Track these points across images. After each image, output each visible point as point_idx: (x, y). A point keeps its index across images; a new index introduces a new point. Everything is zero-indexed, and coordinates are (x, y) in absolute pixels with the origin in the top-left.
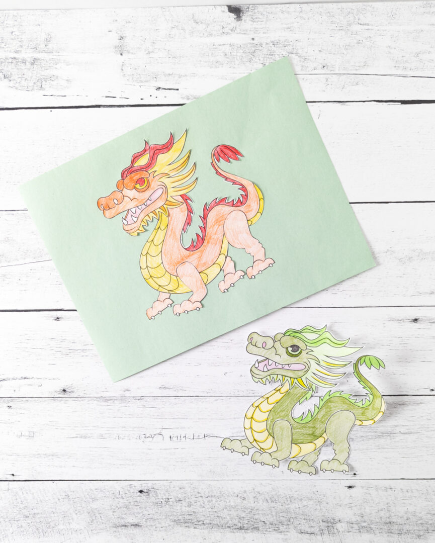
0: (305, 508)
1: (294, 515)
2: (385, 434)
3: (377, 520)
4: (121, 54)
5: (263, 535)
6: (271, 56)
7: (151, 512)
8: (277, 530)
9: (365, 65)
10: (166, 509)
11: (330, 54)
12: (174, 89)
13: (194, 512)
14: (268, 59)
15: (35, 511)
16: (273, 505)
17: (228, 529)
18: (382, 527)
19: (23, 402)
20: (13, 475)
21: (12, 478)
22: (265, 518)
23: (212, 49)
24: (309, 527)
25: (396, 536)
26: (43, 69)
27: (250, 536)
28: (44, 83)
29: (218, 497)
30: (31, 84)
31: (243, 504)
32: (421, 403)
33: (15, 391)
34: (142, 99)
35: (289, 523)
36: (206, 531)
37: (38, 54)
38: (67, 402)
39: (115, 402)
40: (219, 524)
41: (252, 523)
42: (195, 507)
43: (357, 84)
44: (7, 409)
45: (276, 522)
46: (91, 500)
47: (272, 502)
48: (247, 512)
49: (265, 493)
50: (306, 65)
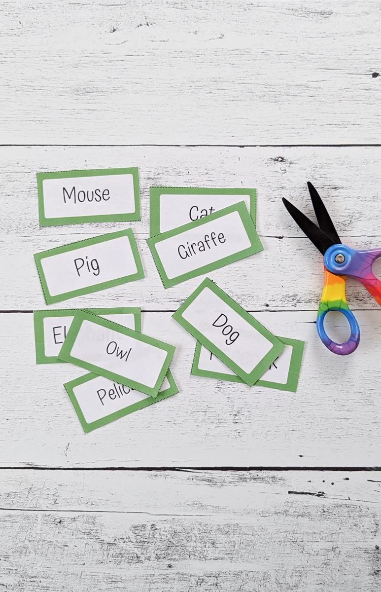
6: (142, 540)
11: (51, 542)
12: (296, 493)
14: (147, 535)
34: (347, 479)
50: (88, 525)
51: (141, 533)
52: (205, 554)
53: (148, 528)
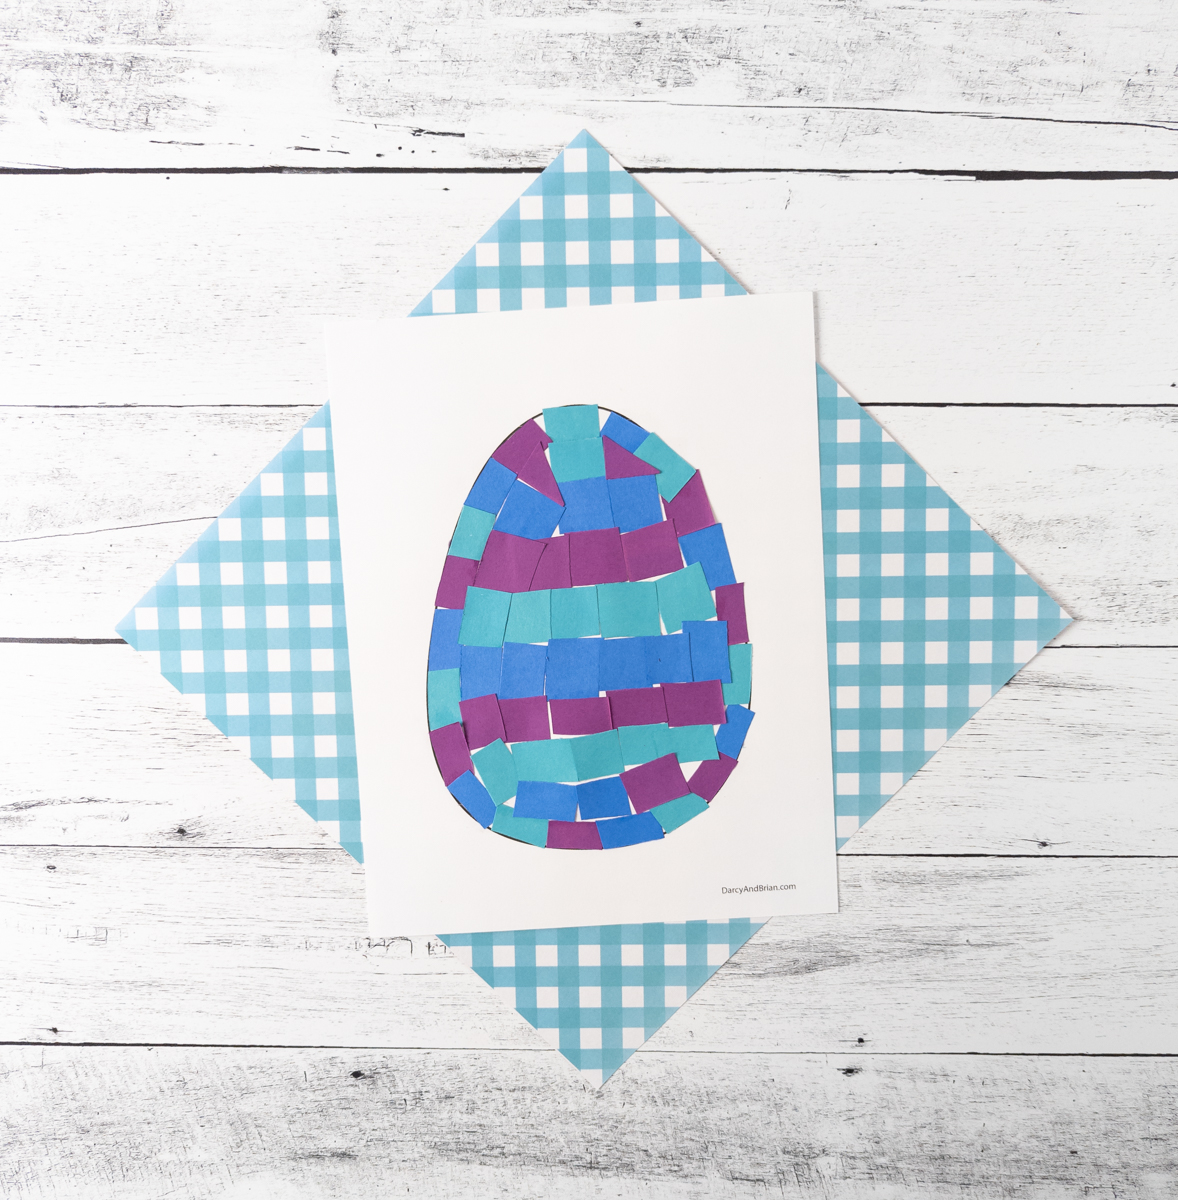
0: (742, 1118)
1: (716, 1136)
2: (932, 947)
3: (913, 1152)
4: (334, 52)
5: (644, 1183)
6: (679, 64)
7: (378, 1124)
8: (677, 1172)
9: (895, 88)
10: (418, 1116)
11: (814, 60)
12: (454, 134)
13: (480, 1125)
14: (672, 71)
15: (106, 1118)
16: (667, 1110)
17: (561, 1168)
18: (924, 1167)
19: (82, 857)
20: (55, 1030)
21: (51, 1037)
22: (649, 1143)
23: (543, 45)
24: (752, 1165)
25: (957, 1189)
26: (152, 81)
27: (613, 1184)
28: (152, 113)
29: (538, 1089)
30: (123, 115)
31: (596, 1109)
32: (1017, 874)
33: (64, 830)
34: (379, 155)
35: (705, 1155)
36: (508, 1172)
37: (142, 46)
38: (187, 858)
39: (301, 859)
40: (539, 1154)
41: (618, 1154)
42: (484, 1114)
43: (876, 131)
44: (47, 874)
45: (673, 1152)
46: (238, 1095)
47: (666, 1103)
48: (605, 1128)
49: (651, 1083)
50: (759, 86)
51: (681, 73)
52: (587, 42)
53: (670, 82)
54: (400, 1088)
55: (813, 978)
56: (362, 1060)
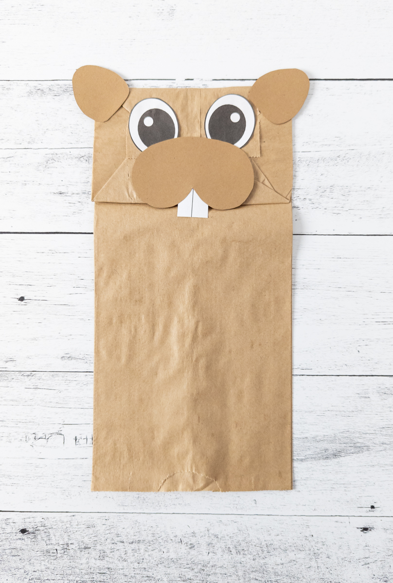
7: (37, 567)
10: (64, 562)
13: (109, 569)
29: (149, 542)
31: (190, 557)
48: (196, 570)
54: (54, 542)
55: (338, 462)
56: (27, 520)
